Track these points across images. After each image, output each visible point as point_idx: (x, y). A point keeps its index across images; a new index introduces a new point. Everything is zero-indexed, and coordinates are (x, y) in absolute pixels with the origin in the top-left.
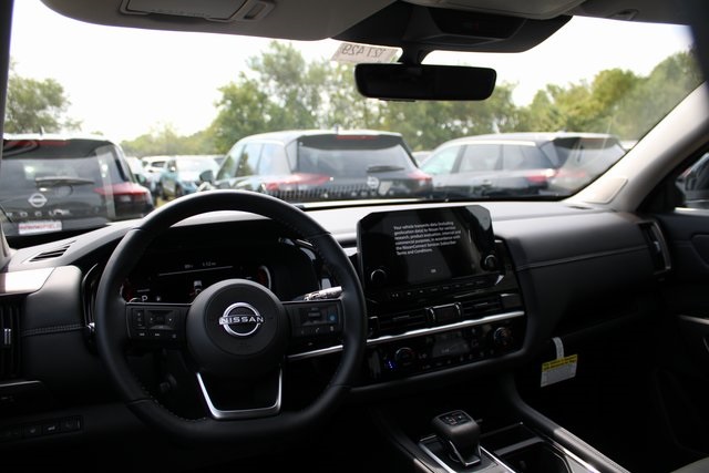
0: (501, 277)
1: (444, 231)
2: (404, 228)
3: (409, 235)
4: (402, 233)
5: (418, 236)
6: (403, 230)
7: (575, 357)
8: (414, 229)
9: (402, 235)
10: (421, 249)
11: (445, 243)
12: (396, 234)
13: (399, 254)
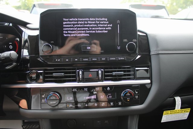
0: (139, 57)
1: (100, 24)
2: (71, 20)
3: (74, 24)
4: (68, 23)
5: (79, 26)
6: (69, 21)
7: (189, 110)
8: (78, 21)
9: (68, 24)
10: (81, 33)
11: (99, 32)
12: (64, 23)
13: (65, 35)
